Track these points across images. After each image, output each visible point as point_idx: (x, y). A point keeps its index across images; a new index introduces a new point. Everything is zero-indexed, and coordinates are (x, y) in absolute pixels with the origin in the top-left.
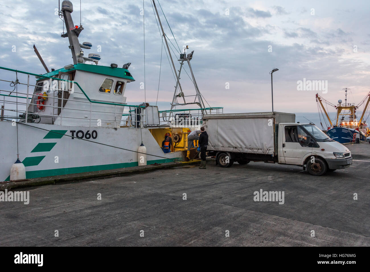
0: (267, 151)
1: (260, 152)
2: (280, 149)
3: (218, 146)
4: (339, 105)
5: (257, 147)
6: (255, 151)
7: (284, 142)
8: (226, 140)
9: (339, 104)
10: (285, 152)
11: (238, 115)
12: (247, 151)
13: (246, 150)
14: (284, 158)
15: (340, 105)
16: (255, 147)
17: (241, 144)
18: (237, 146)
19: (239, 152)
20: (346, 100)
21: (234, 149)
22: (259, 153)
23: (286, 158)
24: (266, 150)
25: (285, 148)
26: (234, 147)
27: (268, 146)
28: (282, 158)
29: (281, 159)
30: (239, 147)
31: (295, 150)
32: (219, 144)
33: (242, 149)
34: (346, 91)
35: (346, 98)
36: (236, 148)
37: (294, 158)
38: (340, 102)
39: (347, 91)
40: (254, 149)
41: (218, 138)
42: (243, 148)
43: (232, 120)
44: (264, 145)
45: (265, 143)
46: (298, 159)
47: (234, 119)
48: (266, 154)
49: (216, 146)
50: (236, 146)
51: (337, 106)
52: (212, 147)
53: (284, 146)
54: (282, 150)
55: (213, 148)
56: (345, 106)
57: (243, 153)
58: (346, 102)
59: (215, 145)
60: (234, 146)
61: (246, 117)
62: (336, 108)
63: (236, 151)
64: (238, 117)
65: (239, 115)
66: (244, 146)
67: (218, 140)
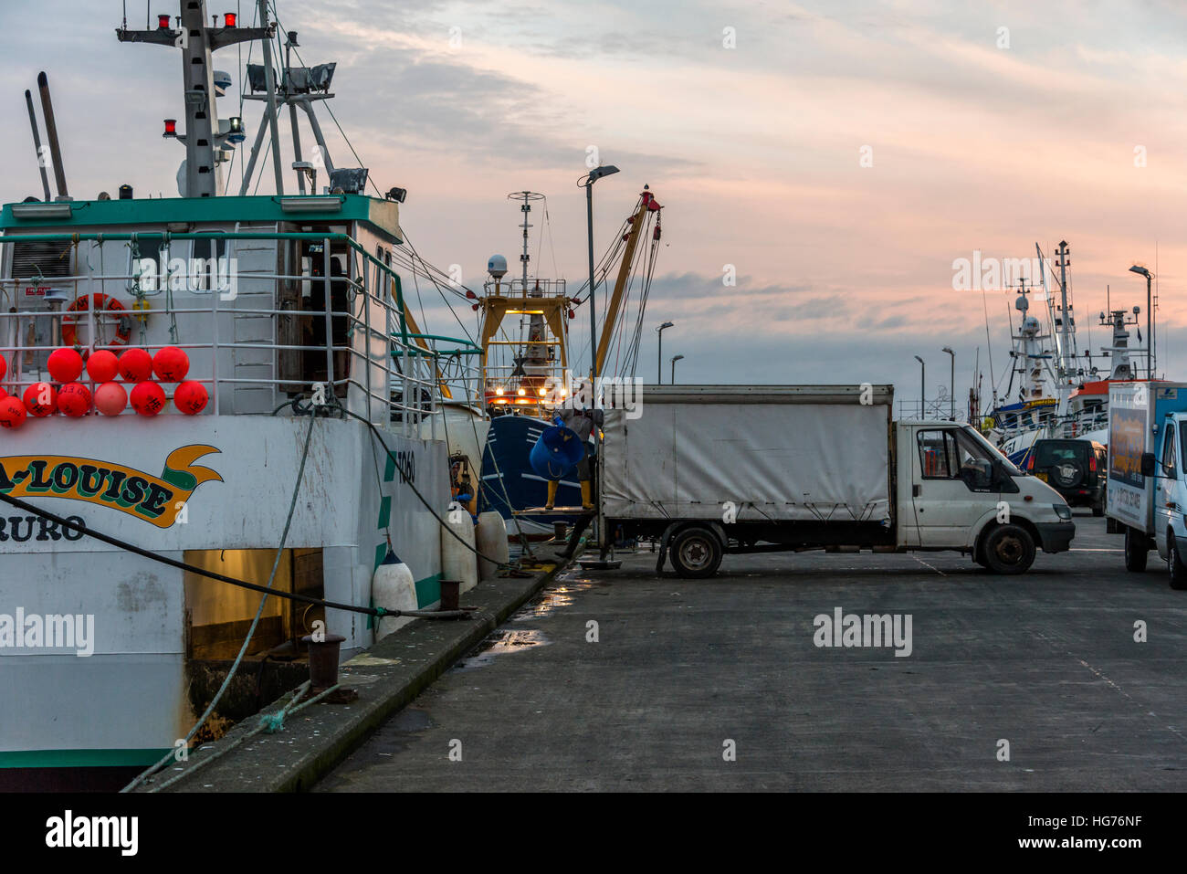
0: (868, 512)
1: (842, 514)
2: (906, 503)
3: (677, 501)
4: (493, 288)
5: (832, 499)
6: (825, 513)
7: (918, 480)
8: (709, 481)
9: (492, 279)
10: (922, 510)
11: (760, 392)
12: (797, 515)
13: (791, 510)
14: (915, 529)
15: (498, 286)
16: (823, 498)
17: (773, 490)
18: (757, 498)
19: (762, 521)
20: (525, 258)
21: (744, 509)
22: (838, 519)
23: (924, 529)
24: (864, 507)
25: (919, 497)
26: (743, 504)
27: (869, 495)
28: (909, 529)
29: (907, 534)
30: (761, 502)
31: (950, 504)
32: (682, 493)
33: (777, 509)
34: (526, 209)
35: (525, 247)
36: (751, 505)
37: (948, 529)
38: (497, 270)
39: (529, 207)
40: (820, 506)
41: (675, 471)
42: (778, 504)
43: (736, 407)
44: (857, 491)
45: (860, 485)
46: (961, 529)
47: (744, 406)
48: (864, 518)
49: (668, 501)
50: (750, 501)
51: (480, 293)
52: (650, 508)
53: (916, 491)
54: (910, 503)
55: (655, 510)
56: (521, 296)
57: (777, 521)
58: (525, 275)
59: (661, 499)
60: (744, 497)
61: (794, 398)
62: (476, 302)
63: (753, 517)
64: (761, 398)
65: (765, 392)
66: (782, 498)
67: (677, 479)
